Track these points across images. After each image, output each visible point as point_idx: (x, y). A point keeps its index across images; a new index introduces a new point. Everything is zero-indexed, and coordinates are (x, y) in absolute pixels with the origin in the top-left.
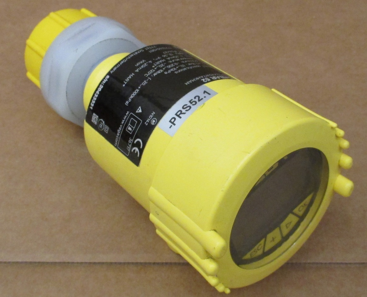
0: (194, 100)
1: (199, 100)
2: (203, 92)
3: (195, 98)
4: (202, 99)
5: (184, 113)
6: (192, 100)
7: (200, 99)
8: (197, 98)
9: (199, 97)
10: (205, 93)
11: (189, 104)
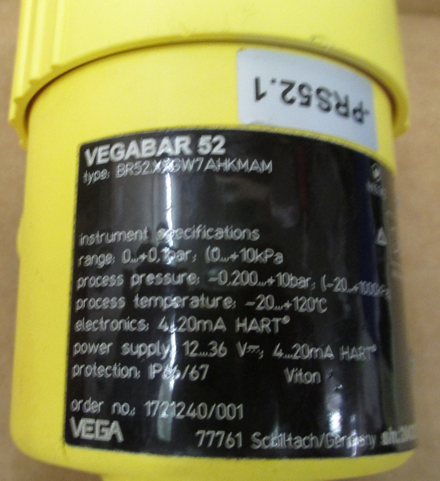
0: (299, 100)
1: (291, 86)
2: (262, 100)
3: (292, 101)
4: (283, 83)
5: (336, 95)
6: (302, 104)
7: (284, 88)
8: (289, 96)
9: (284, 94)
10: (262, 91)
11: (315, 101)
